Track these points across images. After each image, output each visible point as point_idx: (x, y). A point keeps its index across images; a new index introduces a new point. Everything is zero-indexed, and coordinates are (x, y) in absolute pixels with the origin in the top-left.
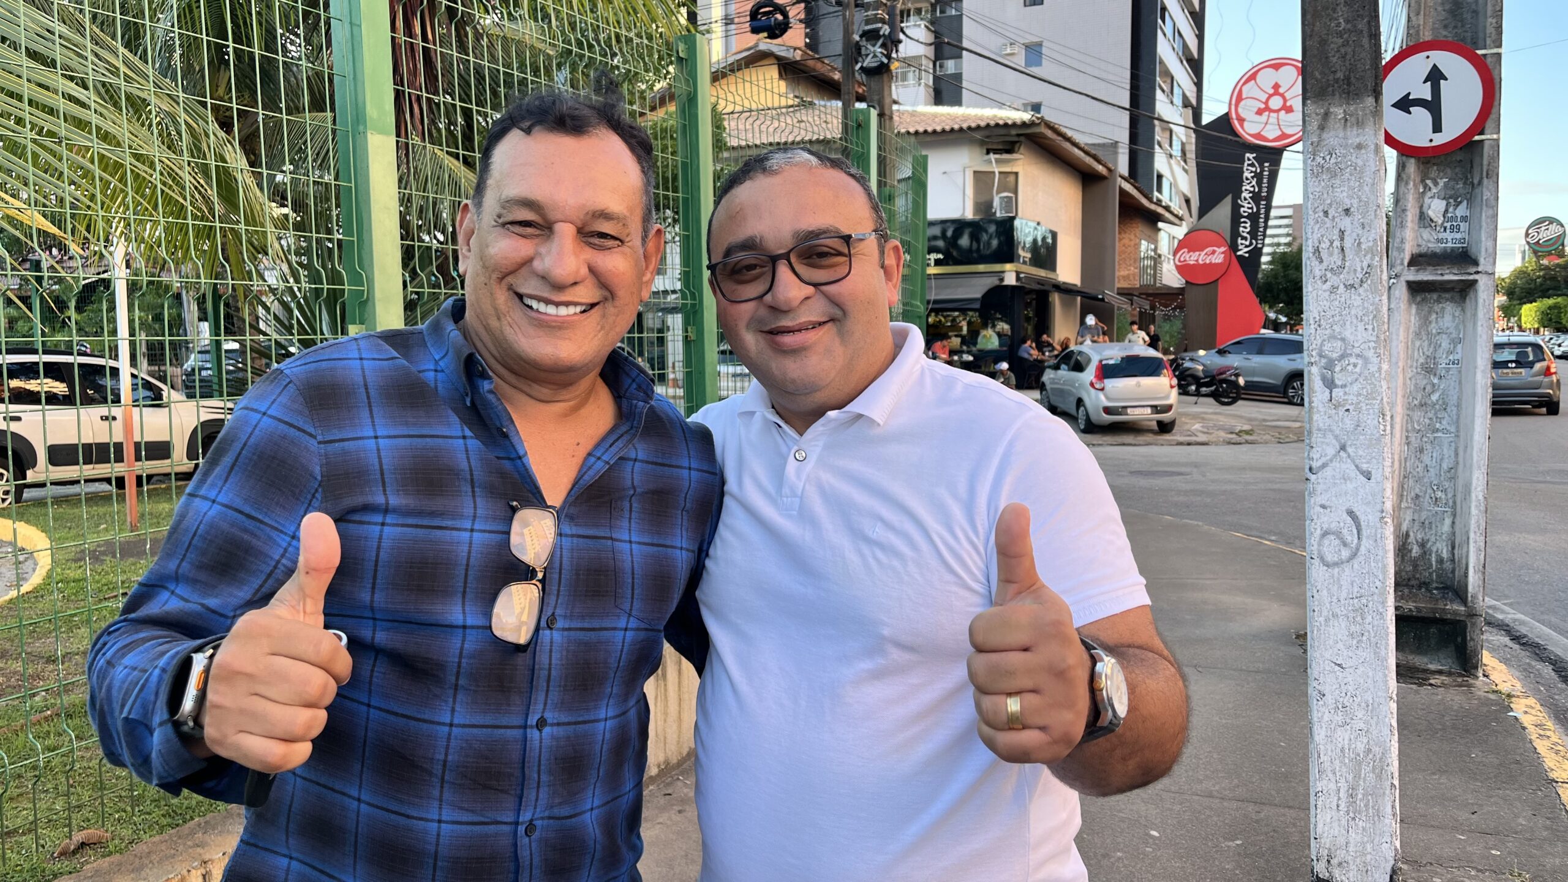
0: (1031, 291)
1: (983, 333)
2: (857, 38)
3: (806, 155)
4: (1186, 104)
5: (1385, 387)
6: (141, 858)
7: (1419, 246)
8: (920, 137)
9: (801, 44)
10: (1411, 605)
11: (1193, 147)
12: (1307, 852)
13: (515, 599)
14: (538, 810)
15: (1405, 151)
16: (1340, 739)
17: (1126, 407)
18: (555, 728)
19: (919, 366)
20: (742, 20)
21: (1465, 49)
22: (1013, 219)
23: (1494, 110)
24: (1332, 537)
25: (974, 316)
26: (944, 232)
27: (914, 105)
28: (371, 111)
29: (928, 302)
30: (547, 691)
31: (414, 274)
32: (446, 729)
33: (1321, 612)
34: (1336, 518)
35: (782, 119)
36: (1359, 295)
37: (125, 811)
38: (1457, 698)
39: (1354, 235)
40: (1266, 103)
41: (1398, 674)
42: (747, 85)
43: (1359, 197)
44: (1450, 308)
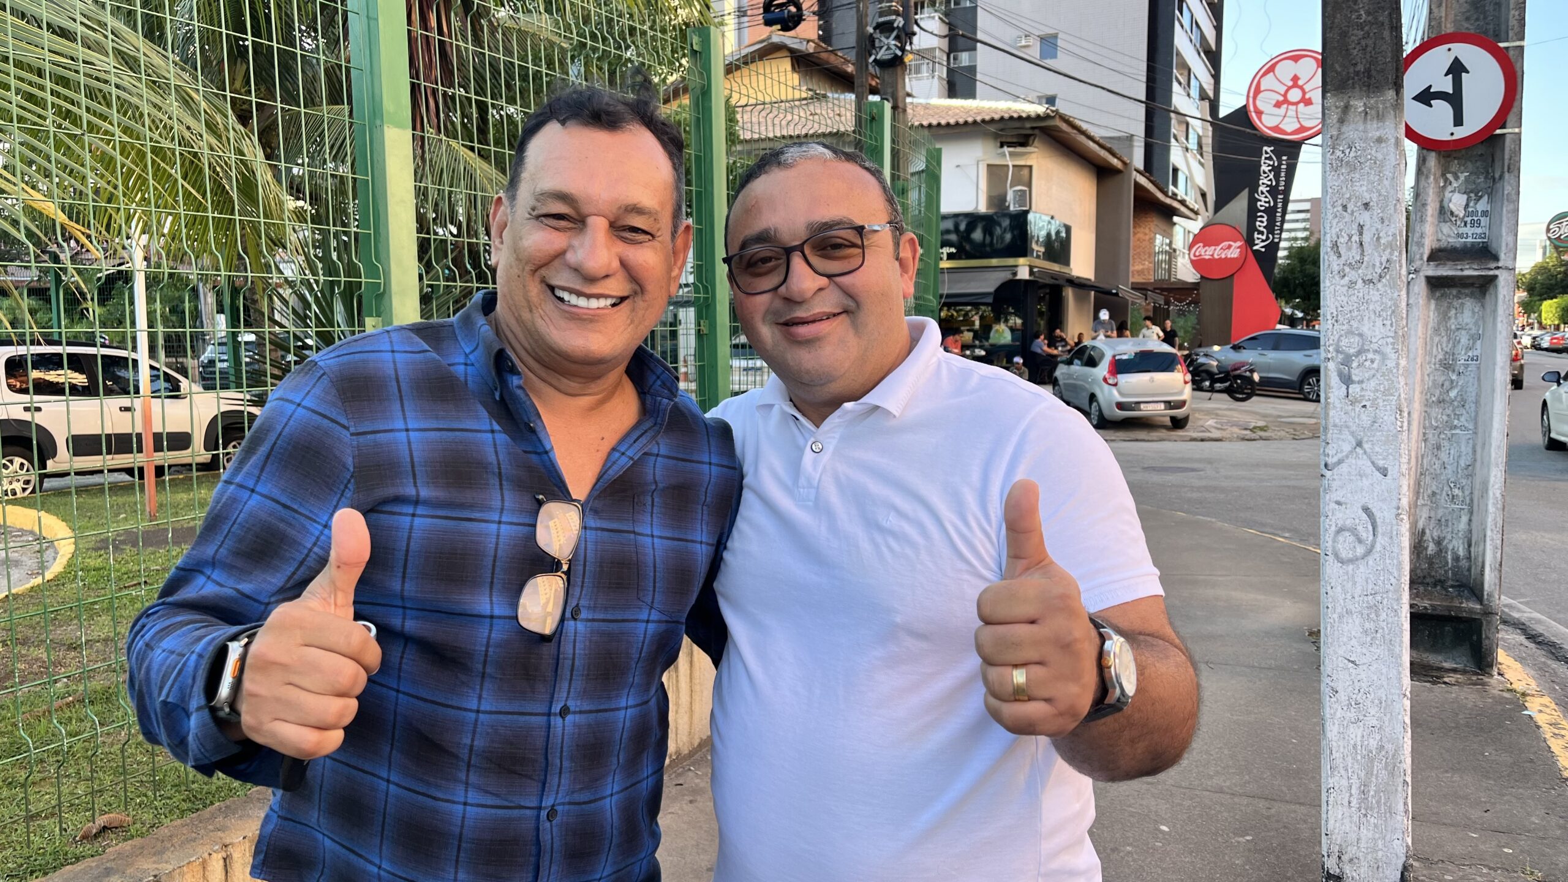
0: (1045, 286)
1: (996, 327)
2: (870, 30)
3: (821, 149)
4: (1203, 96)
5: (1402, 383)
6: (163, 841)
7: (1439, 240)
8: (934, 130)
9: (815, 37)
10: (1426, 603)
11: (1210, 141)
12: (1317, 848)
13: (541, 589)
14: (560, 795)
15: (1426, 144)
16: (1353, 736)
17: (1139, 403)
18: (577, 716)
19: (934, 360)
20: (756, 12)
21: (1488, 41)
22: (1027, 212)
23: (1516, 104)
24: (1347, 534)
25: (987, 310)
26: (957, 226)
27: (928, 98)
28: (388, 105)
29: (941, 296)
30: (571, 679)
31: (428, 267)
32: (473, 715)
33: (1334, 608)
34: (1352, 515)
35: (796, 111)
36: (1378, 290)
37: (146, 796)
38: (1471, 697)
39: (1374, 230)
40: (1285, 95)
41: (1412, 672)
42: (761, 78)
43: (1378, 191)
44: (1469, 304)
